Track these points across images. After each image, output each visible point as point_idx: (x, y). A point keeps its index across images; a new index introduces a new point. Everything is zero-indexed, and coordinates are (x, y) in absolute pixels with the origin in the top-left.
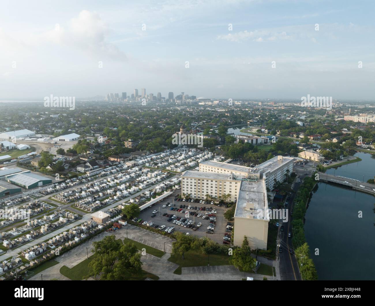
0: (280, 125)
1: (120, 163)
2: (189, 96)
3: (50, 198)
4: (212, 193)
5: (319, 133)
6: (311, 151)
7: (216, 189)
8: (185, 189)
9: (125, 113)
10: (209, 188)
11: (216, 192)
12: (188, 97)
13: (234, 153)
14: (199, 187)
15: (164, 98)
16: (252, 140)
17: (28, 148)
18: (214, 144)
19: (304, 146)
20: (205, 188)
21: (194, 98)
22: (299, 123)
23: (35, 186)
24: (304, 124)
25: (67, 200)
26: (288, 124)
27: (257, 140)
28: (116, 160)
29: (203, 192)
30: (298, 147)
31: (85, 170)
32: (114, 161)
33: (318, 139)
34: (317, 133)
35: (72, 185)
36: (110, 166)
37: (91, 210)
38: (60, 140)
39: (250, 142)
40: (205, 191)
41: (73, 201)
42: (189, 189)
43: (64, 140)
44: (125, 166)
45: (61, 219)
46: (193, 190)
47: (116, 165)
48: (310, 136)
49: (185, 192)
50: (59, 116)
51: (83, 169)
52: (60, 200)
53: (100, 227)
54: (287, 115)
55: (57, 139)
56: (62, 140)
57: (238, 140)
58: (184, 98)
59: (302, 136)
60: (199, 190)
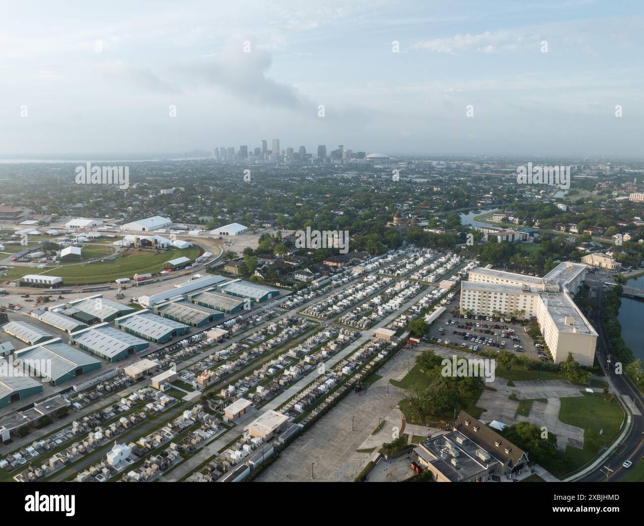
0: (534, 210)
1: (344, 270)
2: (353, 152)
3: (298, 313)
4: (500, 308)
5: (600, 225)
6: (600, 254)
7: (507, 304)
8: (466, 304)
9: (274, 187)
10: (498, 303)
11: (506, 307)
12: (350, 155)
13: (496, 256)
14: (484, 302)
15: (310, 155)
16: (507, 237)
17: (190, 246)
18: (455, 242)
19: (586, 246)
20: (492, 303)
21: (362, 155)
22: (561, 206)
23: (264, 299)
24: (568, 209)
25: (325, 315)
26: (547, 209)
27: (513, 235)
28: (335, 264)
29: (489, 307)
30: (577, 248)
31: (307, 279)
32: (336, 267)
33: (599, 235)
34: (596, 224)
35: (309, 297)
36: (335, 273)
37: (364, 326)
38: (221, 233)
39: (505, 238)
40: (492, 306)
41: (330, 317)
42: (471, 304)
43: (227, 234)
44: (356, 274)
45: (341, 337)
46: (476, 304)
47: (340, 272)
48: (587, 229)
49: (466, 308)
50: (175, 191)
51: (305, 277)
52: (313, 316)
53: (394, 344)
54: (533, 190)
55: (216, 233)
56: (224, 233)
57: (486, 236)
58: (344, 157)
59: (574, 230)
60: (484, 305)
